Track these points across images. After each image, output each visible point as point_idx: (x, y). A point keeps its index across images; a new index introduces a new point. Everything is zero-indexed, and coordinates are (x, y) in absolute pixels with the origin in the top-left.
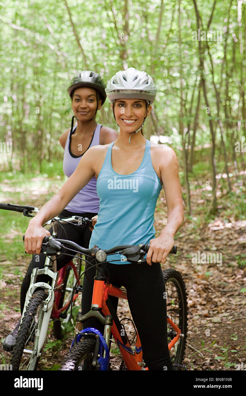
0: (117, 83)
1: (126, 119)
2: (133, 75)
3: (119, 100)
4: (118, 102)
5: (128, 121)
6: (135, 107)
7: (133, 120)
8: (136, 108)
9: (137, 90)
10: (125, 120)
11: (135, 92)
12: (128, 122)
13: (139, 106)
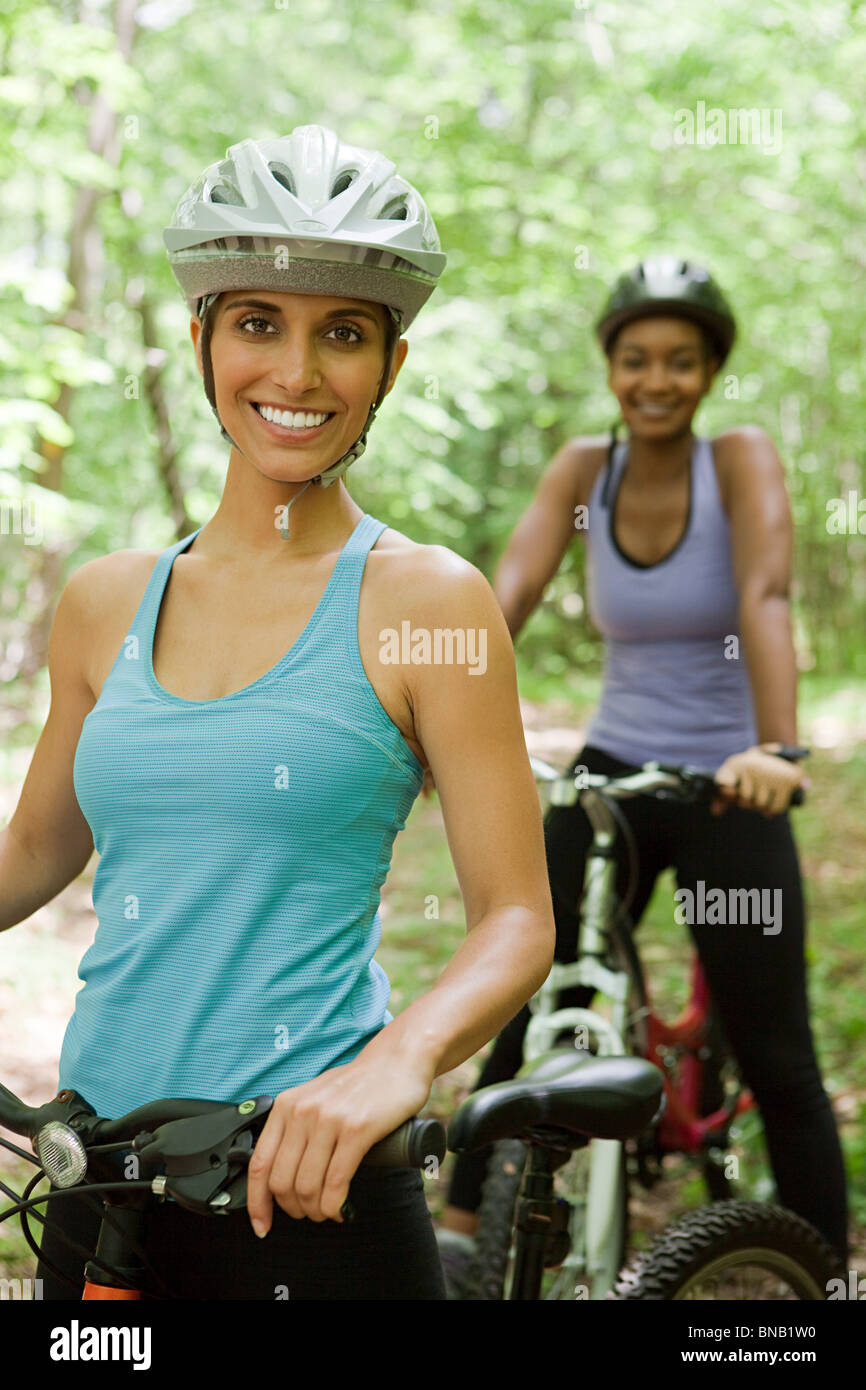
0: (241, 202)
1: (275, 406)
2: (329, 161)
3: (242, 298)
4: (237, 305)
5: (287, 414)
6: (330, 343)
7: (315, 412)
8: (335, 348)
9: (354, 248)
10: (268, 413)
11: (344, 258)
12: (285, 419)
13: (353, 337)
